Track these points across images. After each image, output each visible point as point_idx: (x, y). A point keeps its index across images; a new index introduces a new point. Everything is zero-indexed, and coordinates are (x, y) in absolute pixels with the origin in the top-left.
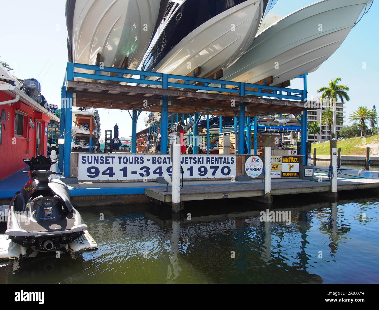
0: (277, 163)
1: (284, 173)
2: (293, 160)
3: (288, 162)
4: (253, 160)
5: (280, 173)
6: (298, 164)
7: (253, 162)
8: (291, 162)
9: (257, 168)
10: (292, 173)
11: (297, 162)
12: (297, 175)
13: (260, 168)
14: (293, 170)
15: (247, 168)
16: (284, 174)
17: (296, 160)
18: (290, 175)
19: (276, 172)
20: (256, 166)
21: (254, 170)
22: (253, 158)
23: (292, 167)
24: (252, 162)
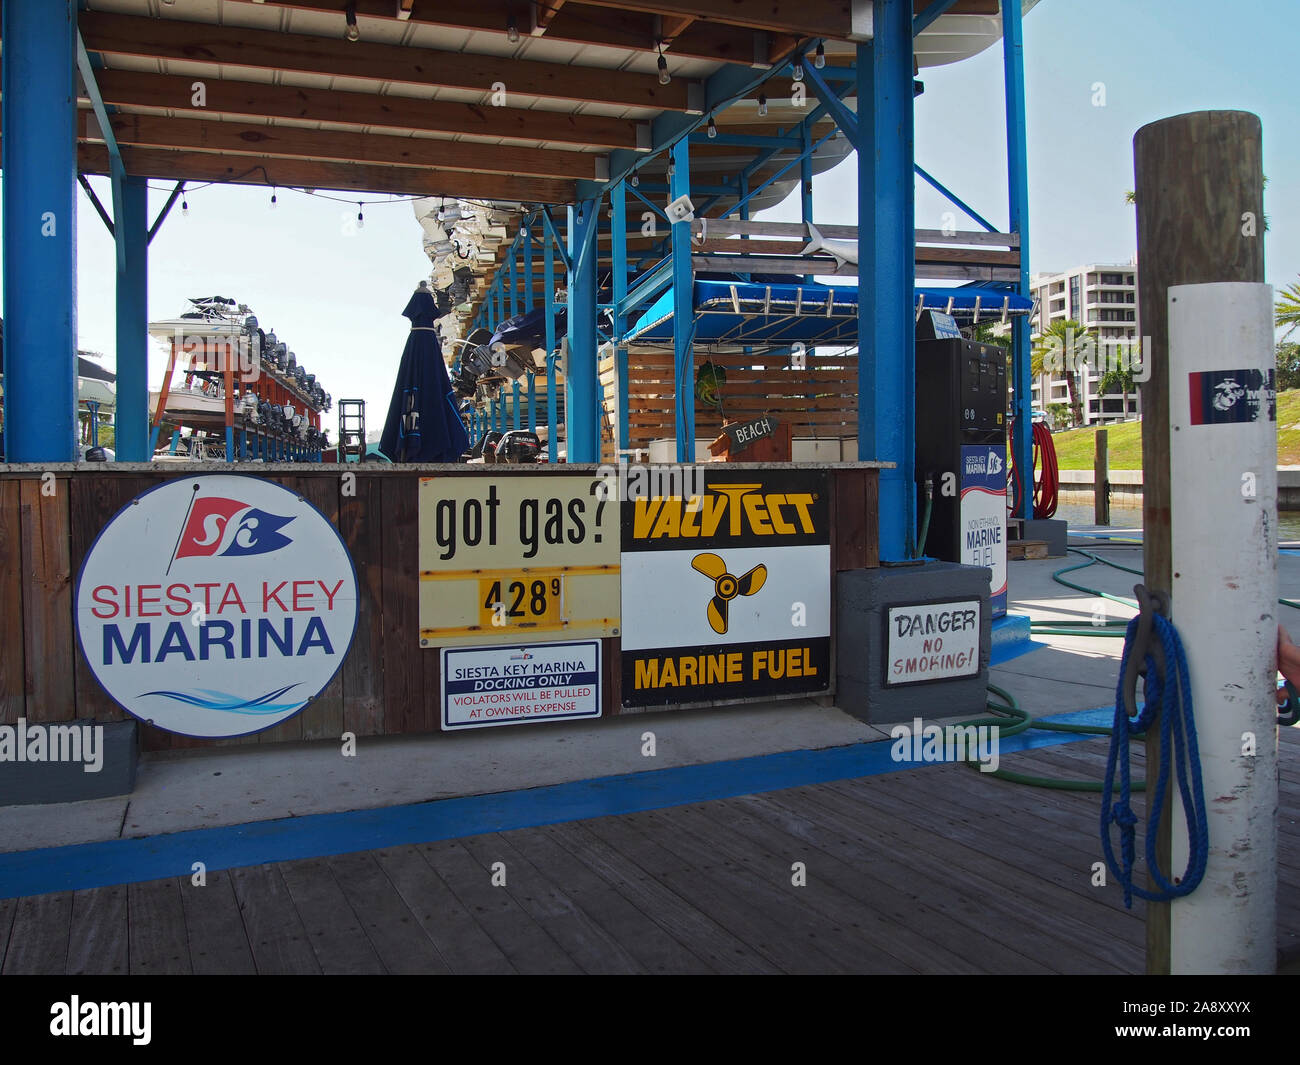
0: (550, 556)
1: (646, 655)
2: (755, 517)
3: (690, 531)
4: (194, 528)
5: (588, 659)
6: (820, 556)
7: (210, 550)
8: (735, 530)
9: (265, 626)
10: (748, 649)
11: (809, 528)
12: (811, 671)
13: (316, 623)
14: (748, 622)
15: (111, 633)
16: (646, 675)
17: (789, 513)
18: (728, 670)
19: (543, 656)
20: (252, 597)
21: (225, 641)
22: (203, 507)
23: (744, 586)
24: (191, 544)
